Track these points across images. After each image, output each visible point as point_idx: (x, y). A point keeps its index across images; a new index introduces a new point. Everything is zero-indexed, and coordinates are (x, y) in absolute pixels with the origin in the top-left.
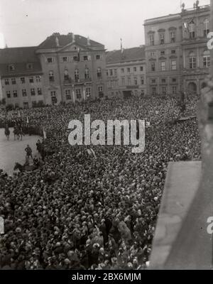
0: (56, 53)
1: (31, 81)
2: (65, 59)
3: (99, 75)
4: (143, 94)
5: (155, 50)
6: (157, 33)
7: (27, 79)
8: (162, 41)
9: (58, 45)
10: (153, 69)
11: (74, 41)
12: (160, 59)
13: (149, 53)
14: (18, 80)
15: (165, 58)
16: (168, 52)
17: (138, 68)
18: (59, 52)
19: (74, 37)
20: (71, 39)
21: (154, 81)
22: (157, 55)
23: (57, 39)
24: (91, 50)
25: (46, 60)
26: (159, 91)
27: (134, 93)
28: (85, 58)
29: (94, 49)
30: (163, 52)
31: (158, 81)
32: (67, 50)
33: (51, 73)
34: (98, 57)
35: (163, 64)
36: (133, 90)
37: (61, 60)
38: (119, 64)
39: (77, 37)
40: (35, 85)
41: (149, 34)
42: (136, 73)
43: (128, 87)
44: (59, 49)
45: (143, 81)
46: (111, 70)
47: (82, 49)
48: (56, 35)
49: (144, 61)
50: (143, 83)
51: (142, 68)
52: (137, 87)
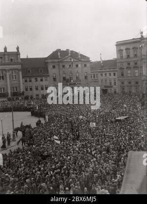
0: (59, 62)
1: (42, 80)
2: (63, 66)
3: (86, 77)
4: (115, 92)
5: (123, 62)
6: (124, 51)
7: (39, 79)
8: (128, 56)
9: (59, 57)
10: (122, 75)
11: (70, 55)
12: (127, 68)
13: (120, 64)
14: (33, 80)
15: (131, 68)
16: (132, 64)
17: (112, 74)
18: (60, 62)
19: (70, 52)
20: (68, 53)
21: (123, 83)
22: (125, 65)
23: (59, 54)
24: (80, 61)
25: (52, 67)
26: (126, 90)
27: (109, 91)
28: (77, 66)
29: (82, 60)
30: (129, 64)
31: (126, 83)
32: (65, 61)
33: (54, 75)
34: (85, 65)
35: (129, 72)
36: (109, 89)
37: (61, 67)
38: (99, 71)
39: (72, 52)
40: (44, 83)
41: (120, 51)
42: (111, 77)
43: (105, 87)
44: (60, 60)
45: (115, 83)
46: (94, 74)
47: (75, 60)
48: (59, 50)
49: (116, 69)
50: (115, 84)
51: (114, 74)
52: (111, 87)
